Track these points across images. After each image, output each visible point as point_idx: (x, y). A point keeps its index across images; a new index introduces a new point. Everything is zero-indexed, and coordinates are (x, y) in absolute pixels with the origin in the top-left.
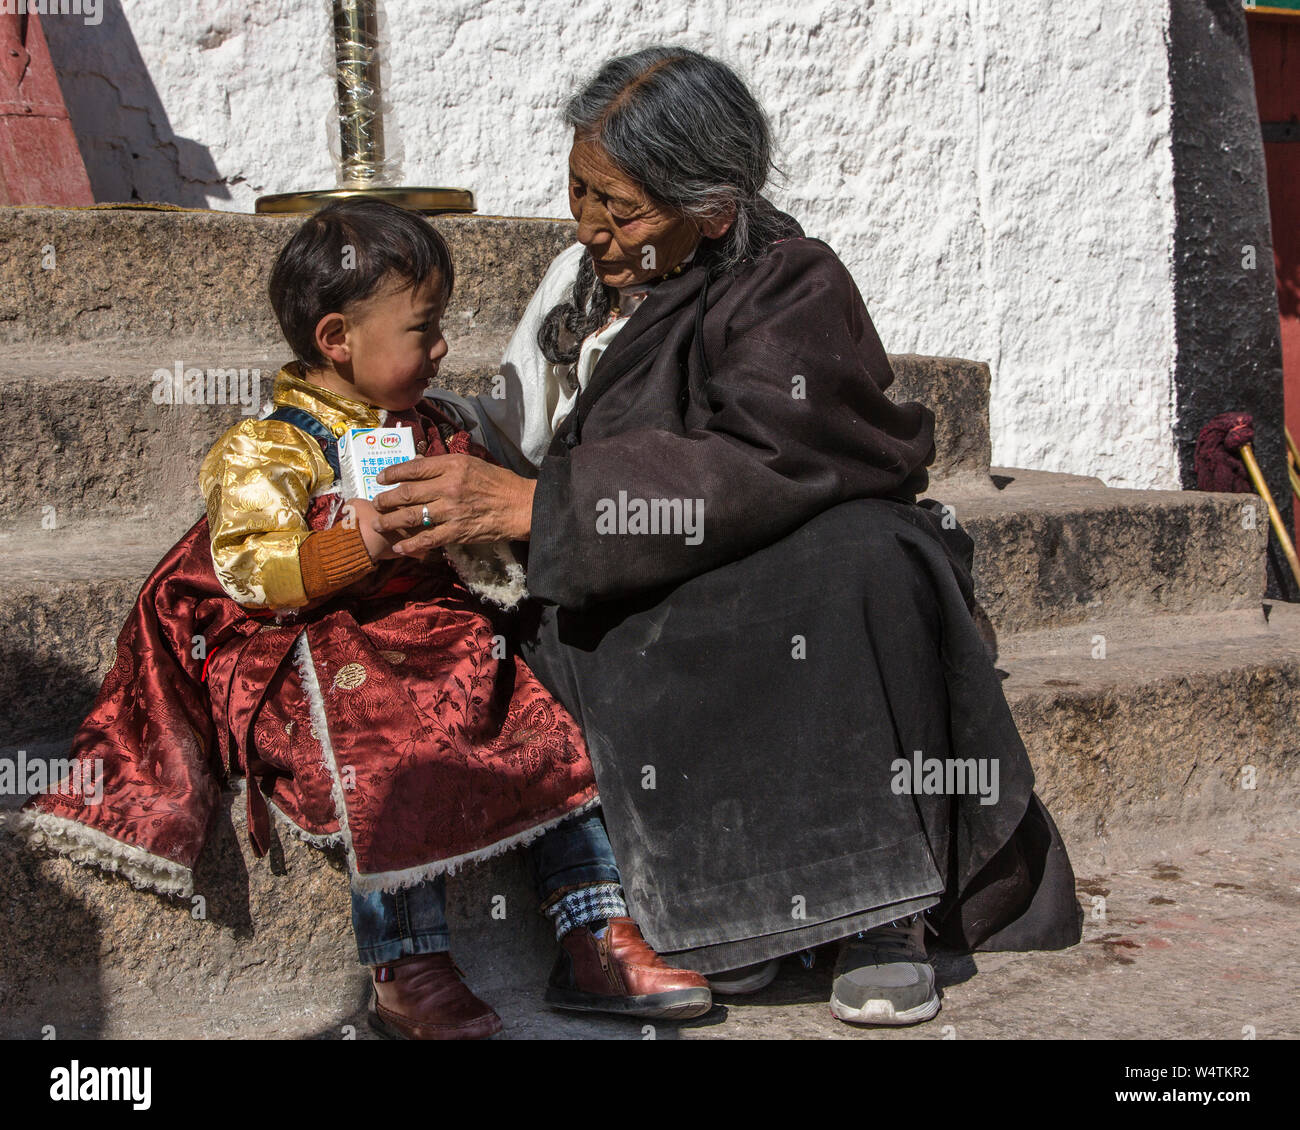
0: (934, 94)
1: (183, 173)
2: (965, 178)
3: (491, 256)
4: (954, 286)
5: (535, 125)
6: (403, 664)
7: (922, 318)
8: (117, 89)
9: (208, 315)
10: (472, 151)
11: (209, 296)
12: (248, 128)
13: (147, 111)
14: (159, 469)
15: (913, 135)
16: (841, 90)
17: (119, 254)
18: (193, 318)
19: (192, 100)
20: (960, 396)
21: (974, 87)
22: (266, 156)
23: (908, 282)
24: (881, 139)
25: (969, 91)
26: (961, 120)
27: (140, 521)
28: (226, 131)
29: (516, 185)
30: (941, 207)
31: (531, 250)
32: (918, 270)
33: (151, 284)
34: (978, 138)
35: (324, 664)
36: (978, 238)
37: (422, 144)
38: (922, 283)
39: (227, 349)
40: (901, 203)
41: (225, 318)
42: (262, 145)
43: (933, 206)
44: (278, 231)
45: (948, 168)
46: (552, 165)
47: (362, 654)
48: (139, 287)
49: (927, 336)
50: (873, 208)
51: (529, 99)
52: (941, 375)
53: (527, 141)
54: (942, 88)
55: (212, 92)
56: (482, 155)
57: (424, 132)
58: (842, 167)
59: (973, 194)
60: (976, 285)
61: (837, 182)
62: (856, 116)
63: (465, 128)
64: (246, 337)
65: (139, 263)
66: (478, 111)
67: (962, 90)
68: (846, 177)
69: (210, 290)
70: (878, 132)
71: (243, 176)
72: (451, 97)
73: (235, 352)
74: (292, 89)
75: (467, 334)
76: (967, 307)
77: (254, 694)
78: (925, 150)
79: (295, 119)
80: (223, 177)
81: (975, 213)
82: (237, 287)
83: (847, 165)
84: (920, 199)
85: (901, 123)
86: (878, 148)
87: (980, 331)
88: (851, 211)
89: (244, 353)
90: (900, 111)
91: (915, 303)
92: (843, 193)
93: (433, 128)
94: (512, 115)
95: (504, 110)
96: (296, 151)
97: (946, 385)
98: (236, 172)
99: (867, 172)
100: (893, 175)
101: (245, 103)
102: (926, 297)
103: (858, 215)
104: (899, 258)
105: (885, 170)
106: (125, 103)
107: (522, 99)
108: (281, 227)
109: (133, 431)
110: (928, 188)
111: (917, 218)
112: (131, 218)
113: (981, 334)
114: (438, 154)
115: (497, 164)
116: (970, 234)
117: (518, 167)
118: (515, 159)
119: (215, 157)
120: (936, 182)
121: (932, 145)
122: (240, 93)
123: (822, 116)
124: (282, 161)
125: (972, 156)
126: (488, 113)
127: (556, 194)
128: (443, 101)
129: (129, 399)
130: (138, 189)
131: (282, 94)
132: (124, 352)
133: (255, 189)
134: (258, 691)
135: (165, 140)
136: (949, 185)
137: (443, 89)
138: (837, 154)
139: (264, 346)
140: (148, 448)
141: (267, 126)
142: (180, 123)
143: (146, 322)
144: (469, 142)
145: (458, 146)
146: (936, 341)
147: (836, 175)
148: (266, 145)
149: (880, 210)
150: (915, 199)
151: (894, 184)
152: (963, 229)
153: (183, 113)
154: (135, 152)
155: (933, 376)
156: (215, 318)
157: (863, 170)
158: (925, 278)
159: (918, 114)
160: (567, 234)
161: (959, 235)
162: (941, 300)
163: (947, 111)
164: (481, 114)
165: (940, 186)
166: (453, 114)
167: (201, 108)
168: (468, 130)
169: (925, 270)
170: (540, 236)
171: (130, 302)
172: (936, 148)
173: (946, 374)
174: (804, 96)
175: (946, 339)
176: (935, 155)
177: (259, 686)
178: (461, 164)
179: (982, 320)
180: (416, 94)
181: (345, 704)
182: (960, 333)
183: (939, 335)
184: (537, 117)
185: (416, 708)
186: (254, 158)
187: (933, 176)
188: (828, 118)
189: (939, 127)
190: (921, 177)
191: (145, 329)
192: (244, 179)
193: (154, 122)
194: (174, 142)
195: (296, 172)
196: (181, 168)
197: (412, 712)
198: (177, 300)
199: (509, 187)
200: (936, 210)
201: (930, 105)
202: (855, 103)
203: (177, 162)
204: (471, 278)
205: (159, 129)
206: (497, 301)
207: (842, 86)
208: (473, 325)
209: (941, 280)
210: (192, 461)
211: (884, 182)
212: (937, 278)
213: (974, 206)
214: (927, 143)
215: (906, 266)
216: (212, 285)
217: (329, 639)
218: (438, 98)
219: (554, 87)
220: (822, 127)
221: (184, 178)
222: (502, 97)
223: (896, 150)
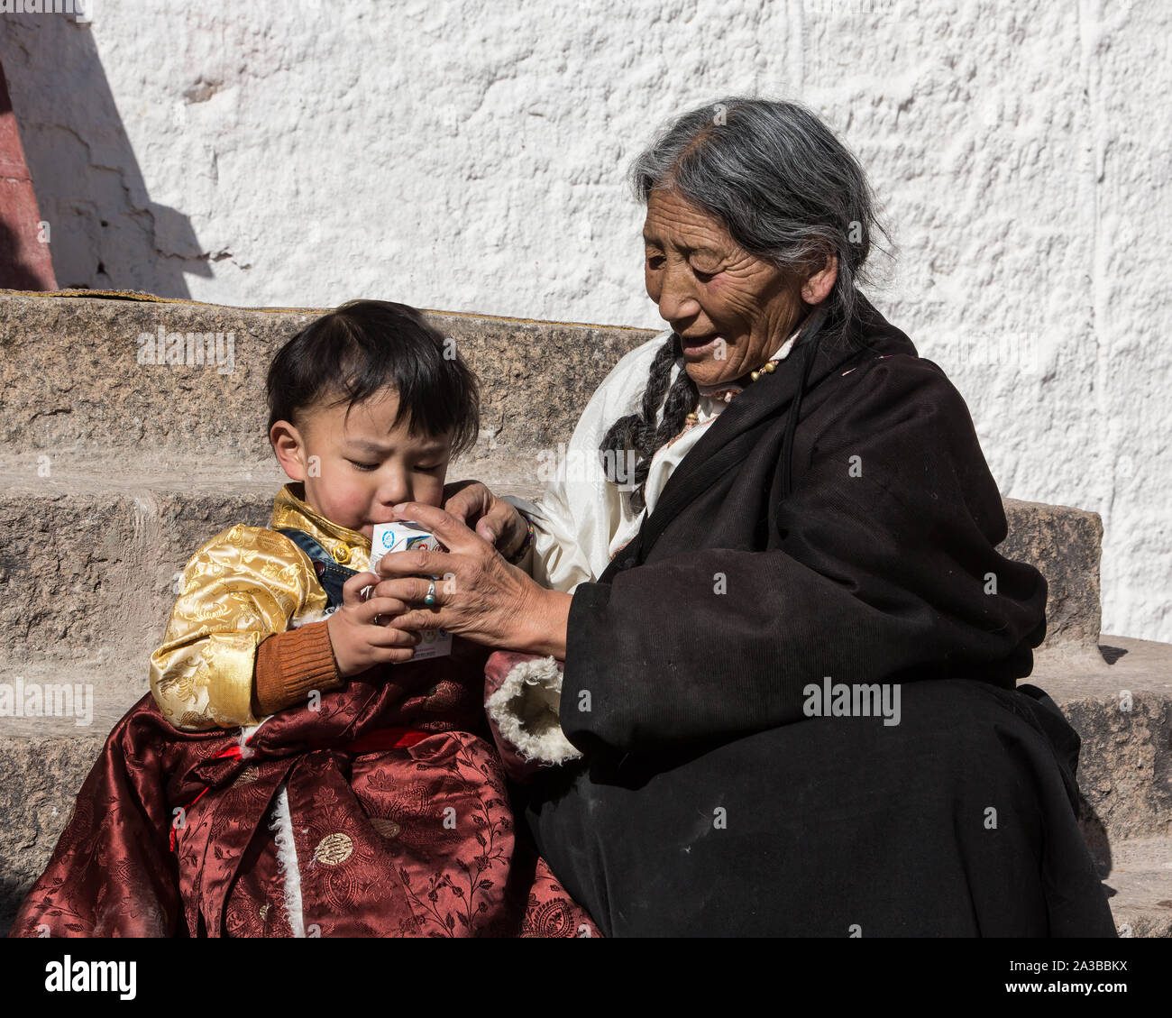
0: (1044, 183)
1: (159, 246)
2: (1078, 283)
3: (519, 366)
4: (1060, 411)
5: (572, 204)
6: (396, 839)
7: (1022, 447)
8: (87, 145)
9: (184, 424)
10: (499, 231)
11: (186, 403)
12: (238, 196)
13: (121, 172)
14: (118, 606)
15: (1017, 231)
16: (933, 175)
17: (84, 350)
18: (166, 428)
19: (174, 161)
20: (1065, 551)
21: (1091, 177)
22: (257, 229)
23: (1006, 402)
24: (979, 235)
25: (1085, 182)
26: (1075, 215)
27: (93, 667)
28: (211, 198)
29: (549, 272)
30: (1048, 316)
31: (566, 361)
32: (1018, 390)
33: (119, 385)
34: (1094, 237)
35: (305, 831)
36: (1091, 355)
37: (440, 221)
38: (1023, 405)
39: (204, 465)
40: (1000, 311)
41: (203, 429)
42: (253, 217)
43: (1038, 315)
44: (270, 328)
45: (1058, 271)
46: (591, 251)
47: (350, 822)
48: (106, 388)
49: (1027, 468)
50: (967, 314)
51: (568, 174)
52: (1043, 525)
53: (563, 222)
54: (1053, 177)
55: (198, 152)
56: (510, 236)
57: (443, 208)
58: (932, 265)
59: (1087, 304)
60: (1087, 410)
61: (926, 283)
62: (950, 207)
63: (491, 204)
64: (226, 451)
65: (106, 360)
66: (507, 186)
67: (1077, 179)
68: (937, 277)
69: (187, 395)
70: (977, 225)
71: (229, 252)
72: (477, 168)
73: (213, 469)
74: (291, 152)
75: (486, 456)
76: (1074, 436)
77: (229, 863)
78: (1030, 250)
79: (293, 188)
80: (205, 252)
81: (1089, 325)
82: (220, 393)
83: (938, 263)
84: (1023, 306)
85: (1004, 216)
86: (976, 244)
87: (1090, 464)
88: (941, 317)
89: (225, 470)
90: (1003, 202)
91: (1014, 428)
92: (932, 296)
93: (453, 204)
94: (547, 191)
95: (538, 185)
96: (292, 225)
97: (1049, 538)
98: (221, 248)
99: (962, 273)
100: (992, 276)
101: (236, 167)
102: (1027, 422)
103: (949, 322)
104: (996, 374)
105: (983, 271)
106: (95, 162)
107: (559, 172)
108: (274, 324)
109: (90, 560)
110: (1033, 294)
111: (1020, 328)
112: (101, 308)
113: (1092, 469)
114: (458, 233)
115: (527, 248)
116: (1081, 350)
117: (551, 253)
118: (548, 243)
119: (197, 229)
120: (1043, 287)
121: (1039, 243)
122: (230, 155)
123: (910, 205)
124: (275, 236)
125: (1087, 257)
126: (519, 187)
127: (595, 285)
128: (466, 172)
129: (86, 522)
130: (105, 263)
131: (279, 158)
132: (84, 464)
133: (242, 268)
134: (233, 859)
135: (140, 207)
136: (1058, 291)
137: (468, 158)
138: (928, 250)
139: (248, 463)
140: (107, 581)
141: (260, 194)
142: (159, 187)
143: (111, 429)
144: (495, 221)
145: (482, 224)
146: (1038, 474)
147: (925, 275)
148: (257, 217)
149: (976, 316)
150: (1018, 306)
151: (994, 287)
152: (1073, 342)
153: (161, 177)
154: (105, 219)
155: (1034, 526)
156: (192, 428)
157: (957, 270)
158: (1026, 400)
159: (1024, 205)
160: (608, 343)
161: (1068, 351)
162: (1045, 426)
163: (1059, 204)
164: (510, 189)
165: (1048, 292)
166: (477, 187)
167: (183, 170)
168: (495, 207)
169: (1027, 390)
170: (576, 345)
171: (94, 406)
172: (1044, 246)
173: (1050, 524)
174: (890, 182)
175: (1050, 473)
176: (1043, 255)
177: (235, 852)
178: (484, 246)
179: (1093, 451)
180: (435, 163)
181: (327, 881)
182: (1066, 467)
183: (1041, 467)
184: (576, 195)
185: (408, 893)
186: (242, 231)
187: (1040, 280)
188: (917, 207)
189: (1048, 222)
190: (1025, 281)
191: (110, 438)
192: (230, 256)
193: (128, 185)
194: (151, 210)
195: (291, 250)
196: (157, 240)
197: (403, 897)
198: (148, 406)
199: (539, 276)
200: (1042, 320)
201: (1038, 196)
202: (950, 191)
203: (153, 233)
204: (494, 391)
205: (133, 194)
206: (522, 419)
207: (935, 171)
208: (494, 446)
209: (1046, 403)
210: (158, 598)
211: (981, 284)
212: (1041, 400)
213: (1087, 317)
214: (1034, 241)
215: (1004, 385)
216: (190, 390)
217: (313, 801)
218: (462, 168)
219: (597, 161)
220: (910, 217)
221: (159, 251)
222: (536, 170)
223: (997, 247)
